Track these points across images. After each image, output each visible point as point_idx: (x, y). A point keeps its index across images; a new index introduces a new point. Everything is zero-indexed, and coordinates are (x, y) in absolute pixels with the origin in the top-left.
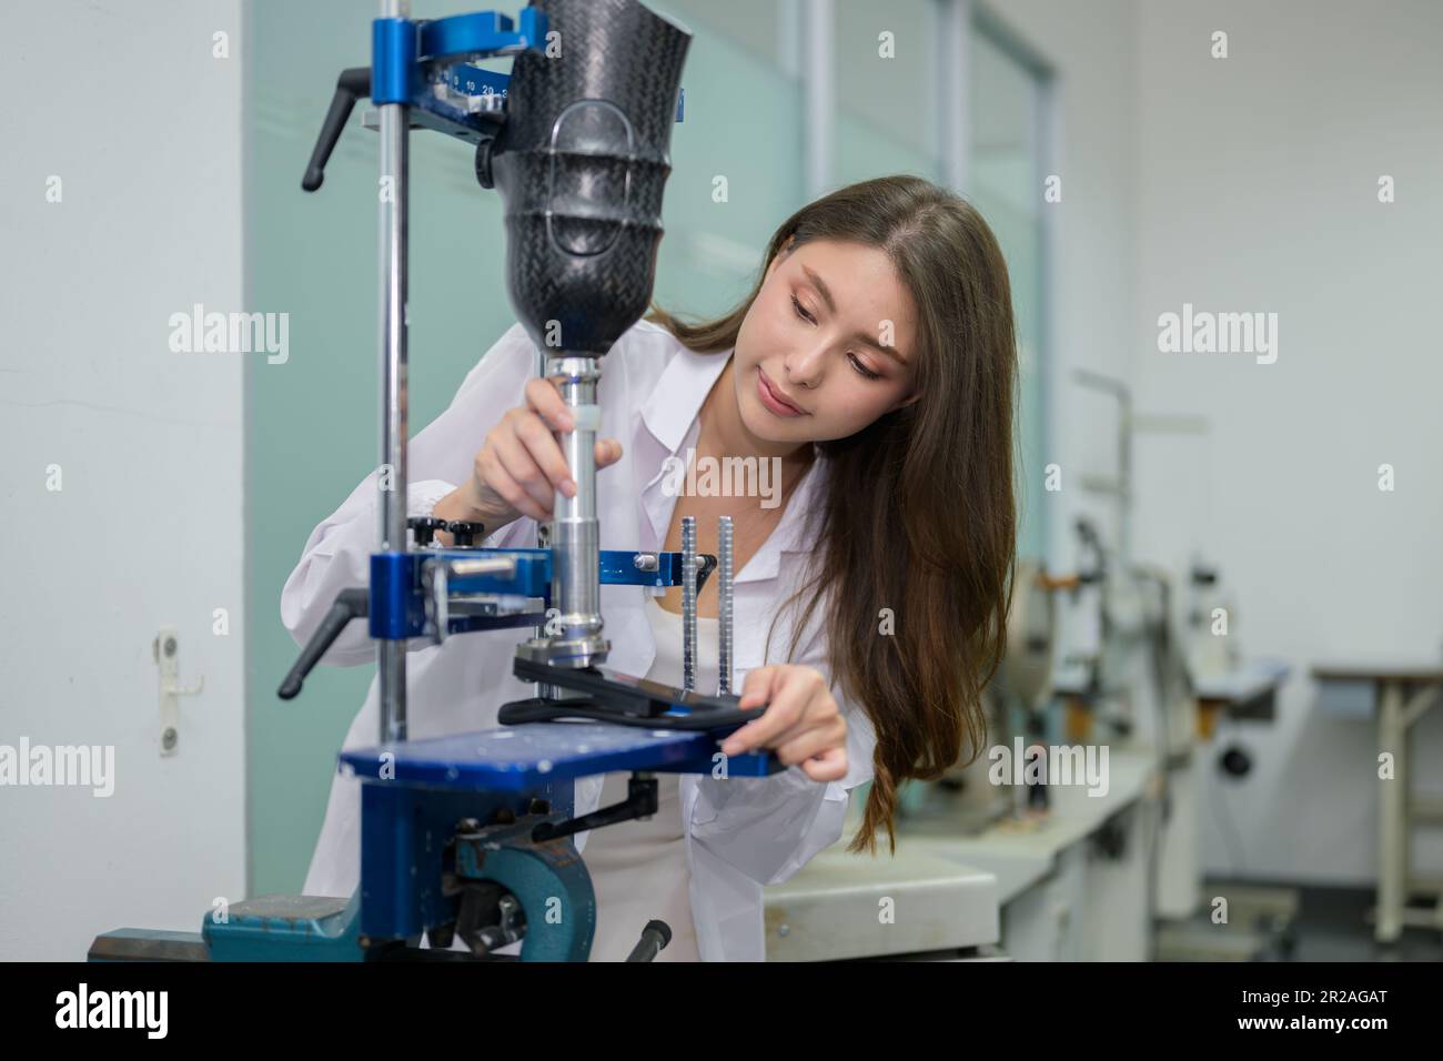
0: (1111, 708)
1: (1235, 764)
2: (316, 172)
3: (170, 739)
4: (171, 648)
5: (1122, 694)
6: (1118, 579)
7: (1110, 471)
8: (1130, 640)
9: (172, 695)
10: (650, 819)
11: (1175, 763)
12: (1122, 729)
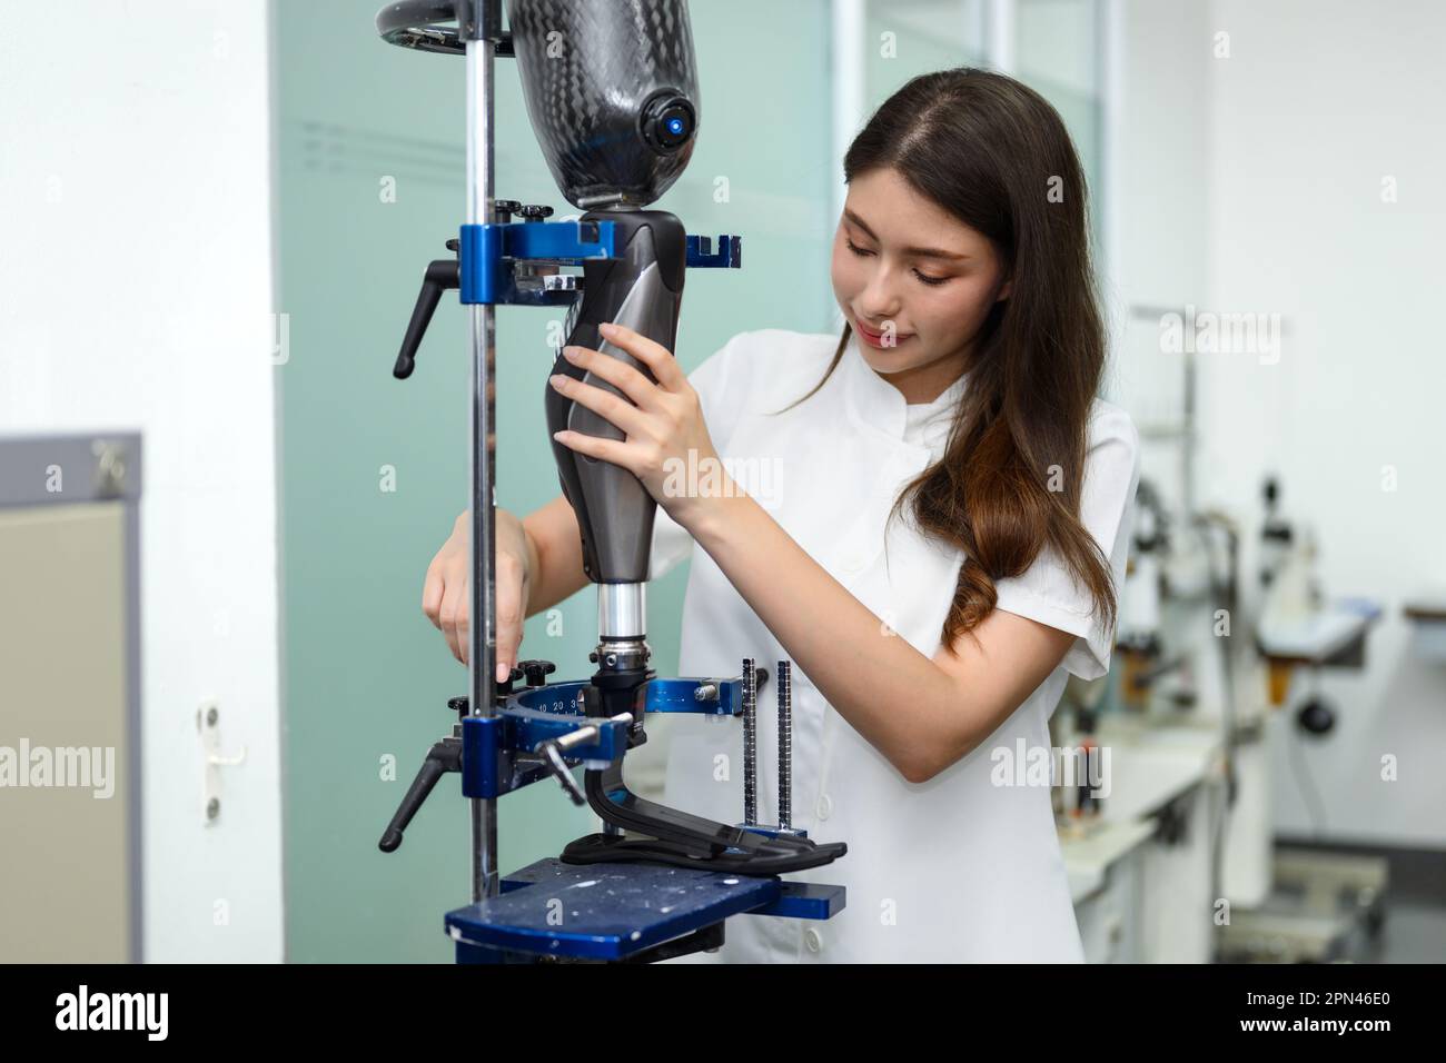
0: (1172, 683)
1: (1315, 721)
2: (407, 360)
3: (214, 809)
4: (213, 718)
5: (1182, 664)
6: (1180, 538)
7: (1174, 417)
8: (1193, 603)
9: (216, 767)
10: (717, 951)
11: (1243, 736)
12: (1185, 701)
